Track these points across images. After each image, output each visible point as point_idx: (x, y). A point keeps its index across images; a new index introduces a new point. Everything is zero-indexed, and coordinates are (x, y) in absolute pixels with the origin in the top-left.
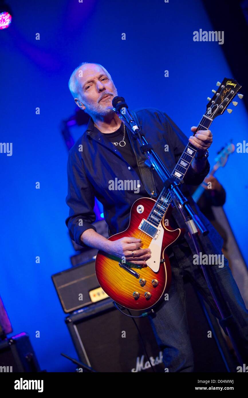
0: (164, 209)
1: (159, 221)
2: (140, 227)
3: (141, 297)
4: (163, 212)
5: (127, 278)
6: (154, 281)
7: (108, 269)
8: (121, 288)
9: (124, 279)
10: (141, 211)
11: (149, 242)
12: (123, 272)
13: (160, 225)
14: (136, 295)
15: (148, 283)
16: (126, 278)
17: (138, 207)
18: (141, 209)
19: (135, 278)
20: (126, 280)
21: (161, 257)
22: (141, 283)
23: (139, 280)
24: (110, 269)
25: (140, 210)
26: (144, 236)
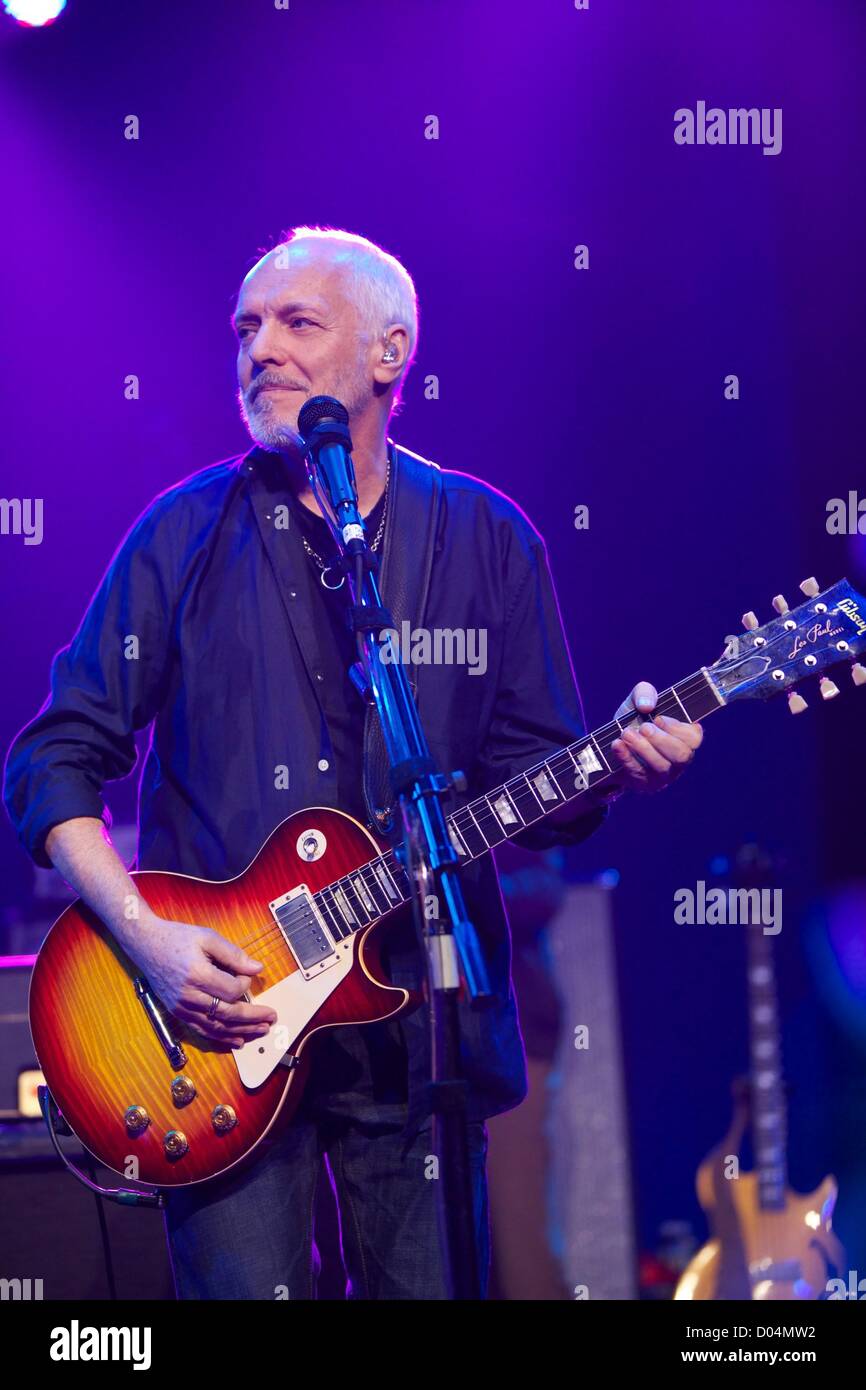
0: (393, 896)
1: (354, 926)
2: (276, 907)
3: (151, 1135)
4: (384, 906)
5: (137, 1043)
6: (220, 1112)
7: (89, 974)
8: (96, 1060)
9: (124, 1043)
10: (310, 855)
11: (282, 973)
12: (133, 1015)
13: (350, 940)
14: (137, 1118)
15: (200, 1104)
16: (132, 1043)
17: (306, 834)
18: (312, 845)
19: (167, 1063)
20: (129, 1047)
21: (292, 1050)
22: (176, 1090)
23: (175, 1076)
24: (95, 981)
25: (310, 848)
26: (275, 944)
